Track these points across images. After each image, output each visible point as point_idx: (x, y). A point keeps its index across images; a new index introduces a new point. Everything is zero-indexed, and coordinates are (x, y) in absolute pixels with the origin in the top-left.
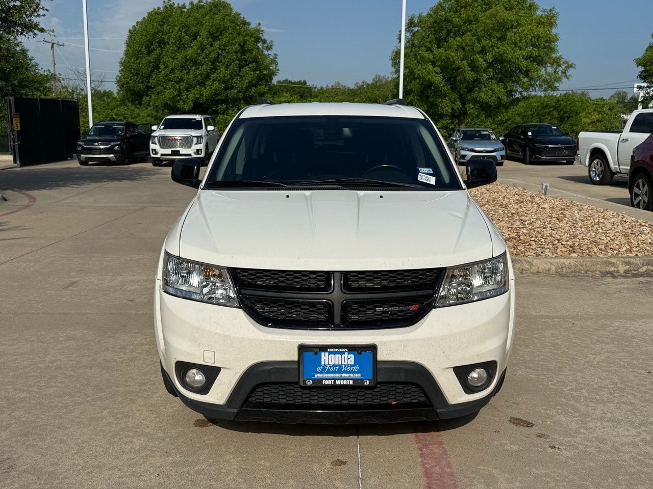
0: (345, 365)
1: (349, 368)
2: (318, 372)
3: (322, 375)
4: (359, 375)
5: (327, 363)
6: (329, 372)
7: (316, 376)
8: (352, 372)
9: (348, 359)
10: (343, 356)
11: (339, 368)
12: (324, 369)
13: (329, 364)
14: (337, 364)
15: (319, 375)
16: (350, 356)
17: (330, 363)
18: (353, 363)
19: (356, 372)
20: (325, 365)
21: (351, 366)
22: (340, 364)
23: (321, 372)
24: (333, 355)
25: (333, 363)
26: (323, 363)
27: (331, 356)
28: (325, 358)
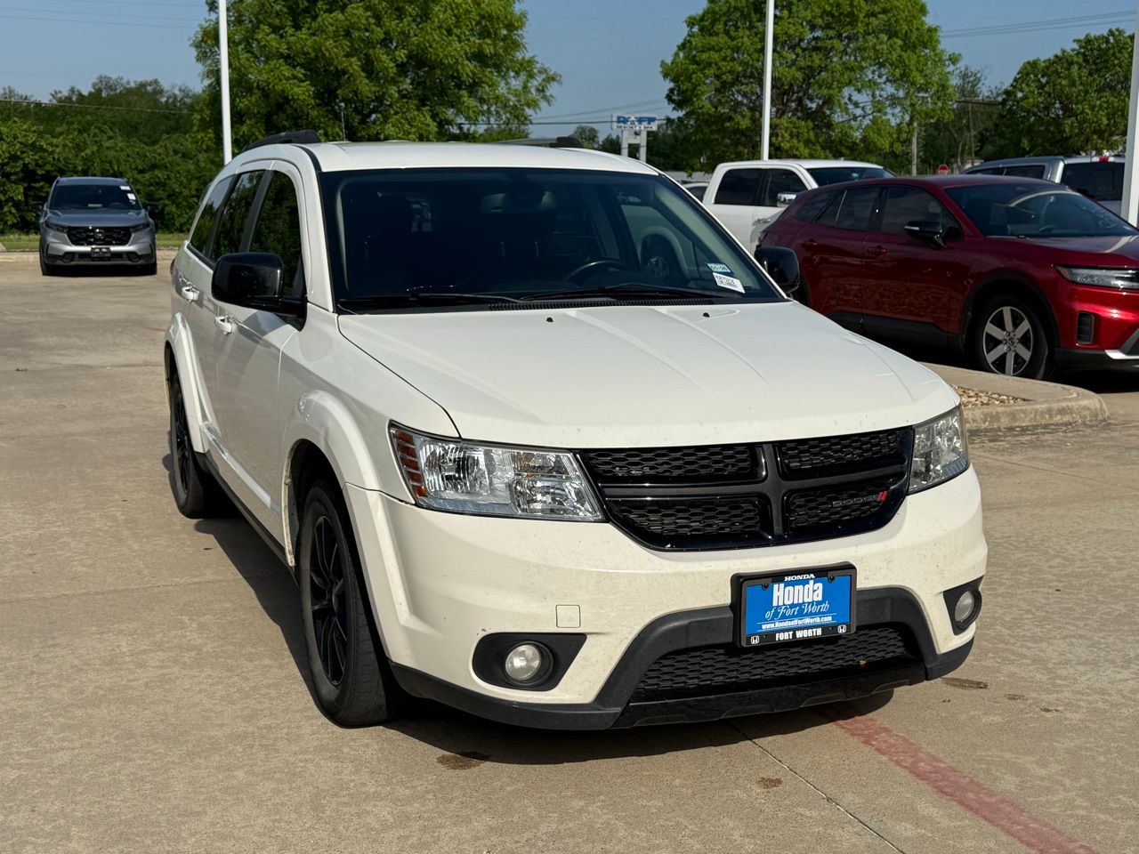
0: (809, 603)
1: (815, 609)
2: (766, 620)
3: (772, 626)
4: (830, 619)
5: (781, 604)
6: (784, 617)
7: (764, 627)
8: (820, 614)
9: (814, 591)
10: (807, 586)
11: (800, 610)
12: (776, 614)
13: (784, 605)
14: (796, 602)
15: (768, 626)
16: (817, 585)
17: (786, 603)
18: (820, 599)
19: (823, 613)
20: (778, 606)
21: (819, 603)
22: (801, 601)
23: (772, 620)
24: (791, 588)
25: (790, 602)
26: (775, 604)
27: (788, 588)
28: (779, 594)
